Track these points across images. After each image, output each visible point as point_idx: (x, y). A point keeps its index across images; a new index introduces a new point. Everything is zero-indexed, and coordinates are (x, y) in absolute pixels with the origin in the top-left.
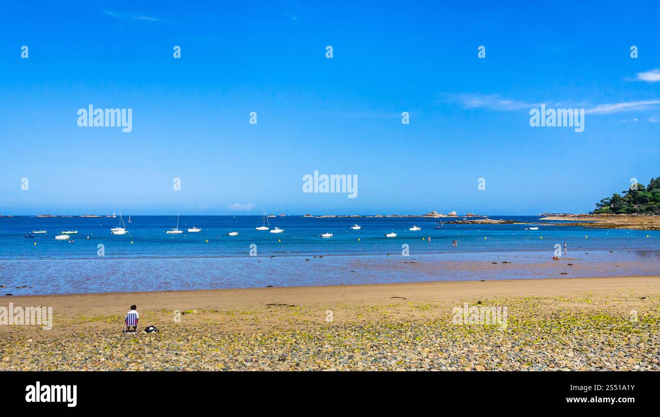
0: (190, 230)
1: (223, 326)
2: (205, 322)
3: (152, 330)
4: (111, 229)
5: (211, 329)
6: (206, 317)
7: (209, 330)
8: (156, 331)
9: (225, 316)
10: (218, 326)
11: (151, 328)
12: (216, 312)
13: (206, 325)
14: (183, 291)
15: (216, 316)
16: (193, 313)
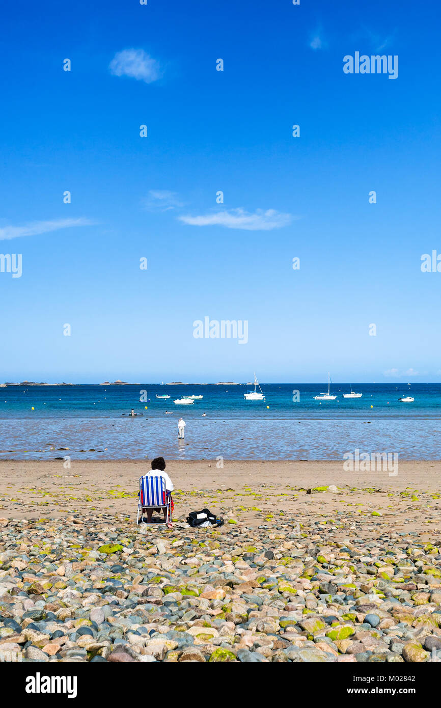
0: (346, 396)
1: (392, 520)
2: (350, 509)
3: (204, 520)
4: (245, 395)
5: (358, 527)
6: (355, 499)
7: (353, 527)
8: (213, 522)
9: (398, 500)
10: (377, 520)
11: (203, 516)
12: (378, 491)
13: (349, 515)
14: (325, 461)
15: (377, 499)
16: (328, 491)
